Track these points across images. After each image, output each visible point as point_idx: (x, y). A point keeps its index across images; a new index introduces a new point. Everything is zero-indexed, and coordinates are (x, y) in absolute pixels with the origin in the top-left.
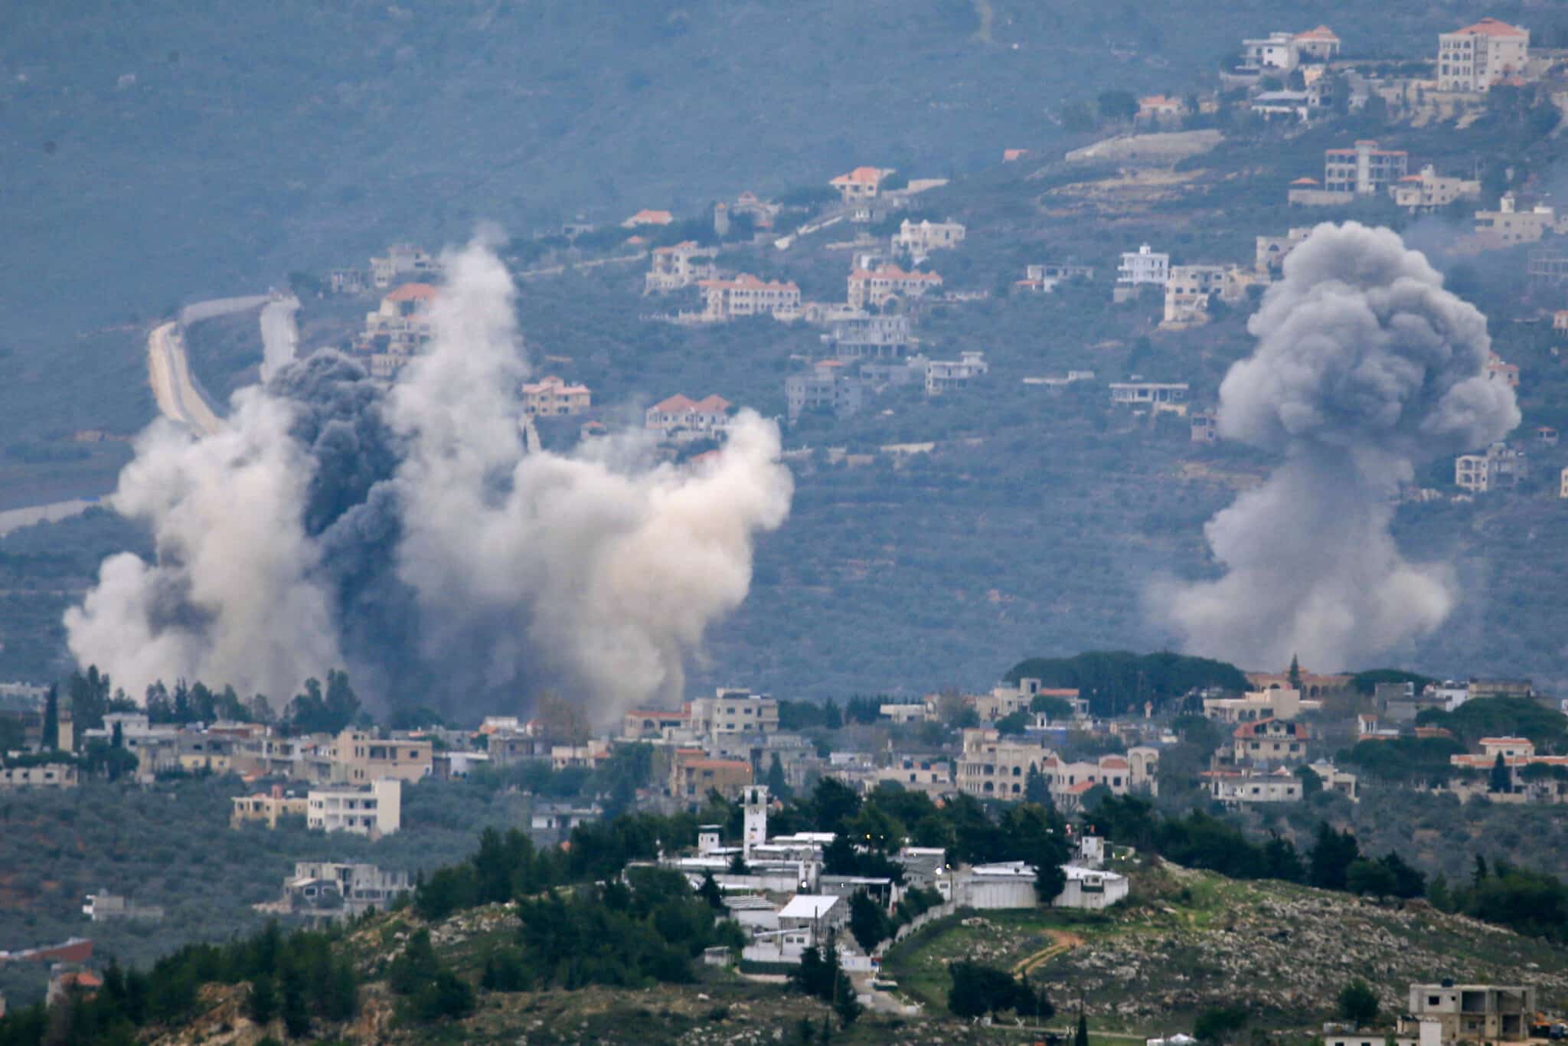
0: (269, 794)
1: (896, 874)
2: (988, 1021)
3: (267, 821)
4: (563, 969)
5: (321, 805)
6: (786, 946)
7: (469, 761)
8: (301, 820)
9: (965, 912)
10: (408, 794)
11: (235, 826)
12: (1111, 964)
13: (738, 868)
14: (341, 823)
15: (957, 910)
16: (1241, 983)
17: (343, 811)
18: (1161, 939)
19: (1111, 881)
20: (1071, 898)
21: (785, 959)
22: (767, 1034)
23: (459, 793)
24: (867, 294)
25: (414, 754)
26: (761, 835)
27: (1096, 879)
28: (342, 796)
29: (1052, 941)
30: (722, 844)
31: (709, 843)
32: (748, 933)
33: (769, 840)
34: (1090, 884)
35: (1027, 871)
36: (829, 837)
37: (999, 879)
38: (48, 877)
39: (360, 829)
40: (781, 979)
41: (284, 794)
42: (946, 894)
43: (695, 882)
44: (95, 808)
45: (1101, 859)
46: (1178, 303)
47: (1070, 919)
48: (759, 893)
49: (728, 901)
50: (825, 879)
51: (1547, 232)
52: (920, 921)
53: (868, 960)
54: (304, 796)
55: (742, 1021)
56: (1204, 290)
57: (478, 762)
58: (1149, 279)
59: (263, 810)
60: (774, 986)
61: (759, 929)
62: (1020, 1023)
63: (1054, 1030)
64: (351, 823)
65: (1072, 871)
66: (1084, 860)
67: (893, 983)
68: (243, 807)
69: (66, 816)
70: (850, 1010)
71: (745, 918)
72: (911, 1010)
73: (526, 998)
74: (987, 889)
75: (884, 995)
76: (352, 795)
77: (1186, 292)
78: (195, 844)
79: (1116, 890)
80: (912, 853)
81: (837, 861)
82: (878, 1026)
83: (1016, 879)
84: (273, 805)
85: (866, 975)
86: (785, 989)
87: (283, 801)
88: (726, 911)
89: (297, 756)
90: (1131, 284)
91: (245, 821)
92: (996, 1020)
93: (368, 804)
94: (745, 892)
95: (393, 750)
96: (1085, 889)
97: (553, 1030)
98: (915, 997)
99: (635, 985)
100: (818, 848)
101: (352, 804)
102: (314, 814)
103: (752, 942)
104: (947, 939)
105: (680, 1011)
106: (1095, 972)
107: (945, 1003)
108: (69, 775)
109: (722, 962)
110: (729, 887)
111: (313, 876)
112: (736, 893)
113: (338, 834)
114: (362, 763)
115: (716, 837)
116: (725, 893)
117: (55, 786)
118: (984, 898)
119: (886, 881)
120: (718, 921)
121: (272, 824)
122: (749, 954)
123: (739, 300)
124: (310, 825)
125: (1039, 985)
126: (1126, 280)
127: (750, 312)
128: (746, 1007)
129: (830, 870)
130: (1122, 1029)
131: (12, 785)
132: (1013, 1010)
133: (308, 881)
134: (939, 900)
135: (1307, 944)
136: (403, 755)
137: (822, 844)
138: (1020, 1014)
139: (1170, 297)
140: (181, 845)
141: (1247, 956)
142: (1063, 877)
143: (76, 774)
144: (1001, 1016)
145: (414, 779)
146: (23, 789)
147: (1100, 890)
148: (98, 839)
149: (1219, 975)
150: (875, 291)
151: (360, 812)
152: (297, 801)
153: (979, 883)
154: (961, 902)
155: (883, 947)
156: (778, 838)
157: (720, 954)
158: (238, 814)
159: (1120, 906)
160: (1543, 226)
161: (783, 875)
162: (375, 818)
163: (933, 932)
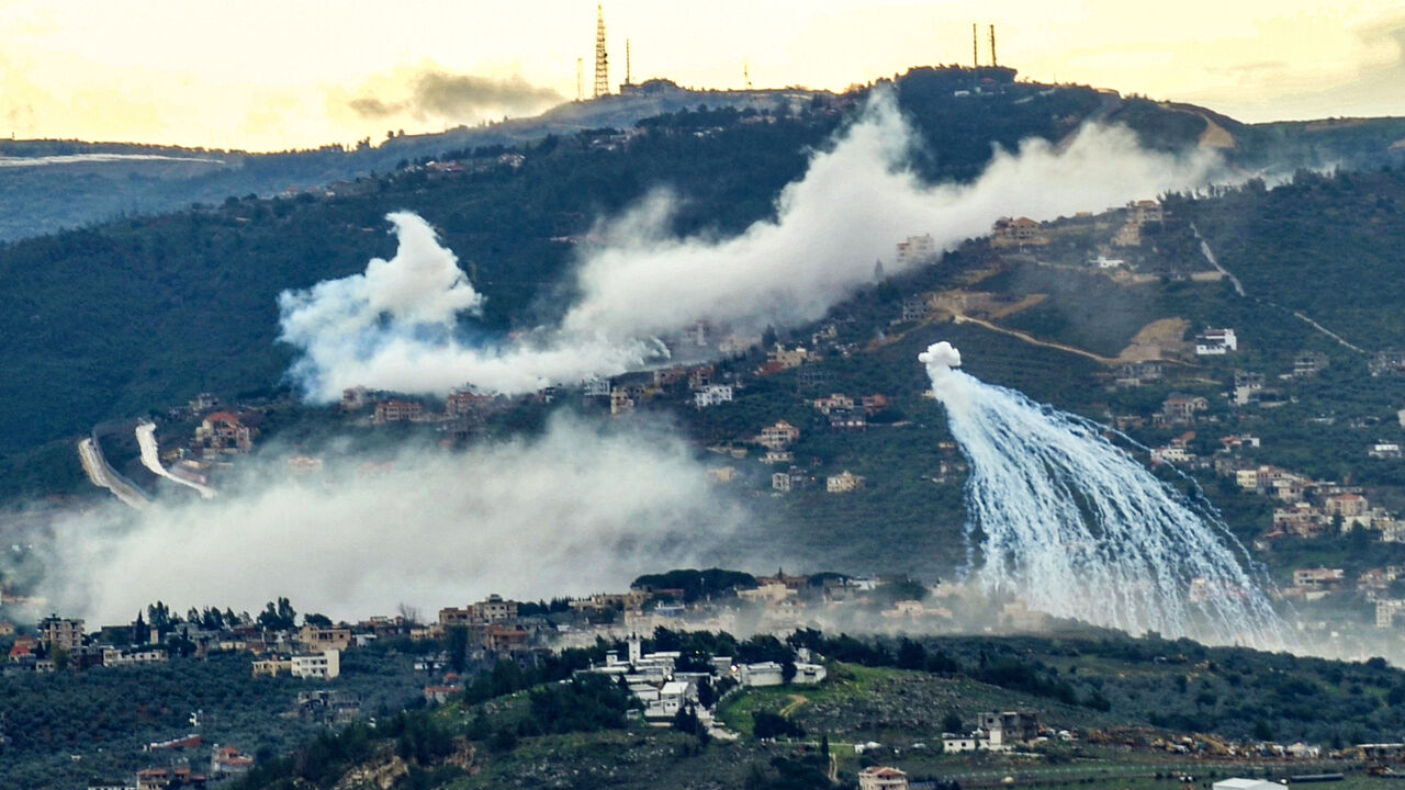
0: (271, 660)
1: (713, 670)
2: (773, 740)
3: (271, 673)
4: (556, 725)
5: (298, 664)
6: (667, 707)
7: (367, 639)
8: (288, 672)
9: (749, 688)
10: (342, 656)
11: (254, 676)
12: (825, 710)
13: (632, 671)
14: (310, 672)
15: (744, 687)
16: (891, 716)
17: (310, 666)
18: (847, 697)
19: (818, 670)
20: (800, 679)
21: (667, 715)
22: (667, 751)
23: (366, 654)
24: (457, 407)
25: (341, 636)
26: (638, 654)
27: (811, 669)
28: (309, 659)
29: (794, 700)
30: (619, 660)
31: (612, 659)
32: (645, 703)
33: (642, 657)
34: (809, 671)
35: (777, 666)
36: (677, 654)
37: (762, 672)
38: (163, 706)
39: (319, 674)
40: (668, 724)
41: (279, 660)
42: (738, 679)
43: (615, 679)
44: (183, 670)
45: (808, 659)
46: (618, 404)
47: (800, 689)
48: (644, 683)
49: (632, 687)
50: (677, 674)
51: (804, 361)
52: (728, 693)
53: (708, 713)
54: (290, 659)
55: (653, 746)
56: (631, 398)
57: (372, 639)
58: (601, 393)
59: (268, 667)
60: (665, 728)
61: (649, 700)
62: (789, 740)
63: (807, 743)
64: (314, 672)
65: (799, 666)
66: (801, 660)
67: (722, 724)
68: (259, 666)
69: (169, 676)
70: (706, 739)
71: (642, 695)
72: (734, 736)
73: (542, 739)
74: (759, 676)
75: (719, 730)
76: (314, 658)
77: (622, 399)
78: (238, 686)
79: (821, 674)
80: (716, 660)
81: (681, 666)
82: (720, 745)
83: (771, 671)
84: (274, 666)
85: (710, 719)
86: (670, 729)
87: (279, 663)
88: (631, 692)
89: (280, 640)
90: (592, 396)
91: (259, 675)
92: (777, 740)
93: (322, 662)
94: (639, 683)
95: (331, 634)
96: (806, 674)
97: (560, 754)
98: (735, 730)
99: (595, 730)
100: (672, 660)
101: (314, 662)
102: (295, 669)
103: (649, 706)
104: (743, 701)
105: (621, 742)
106: (819, 714)
107: (751, 732)
108: (163, 655)
109: (635, 717)
110: (632, 680)
111: (308, 697)
112: (635, 683)
113: (309, 678)
114: (315, 642)
115: (616, 657)
116: (631, 683)
117: (157, 661)
118: (757, 681)
119: (707, 674)
120: (629, 697)
121: (274, 674)
122: (648, 713)
123: (392, 413)
124: (294, 674)
125: (797, 721)
126: (589, 394)
127: (397, 418)
128: (653, 738)
129: (678, 670)
130: (839, 741)
131: (135, 662)
132: (785, 735)
133: (305, 701)
134: (736, 683)
135: (916, 696)
136: (336, 637)
137: (675, 658)
138: (789, 736)
139: (613, 402)
140: (229, 686)
141: (890, 703)
142: (796, 669)
143: (167, 654)
144: (780, 737)
145: (343, 649)
146: (142, 663)
147: (814, 674)
148: (188, 686)
149: (879, 713)
150: (461, 405)
151: (319, 666)
152: (287, 662)
153: (754, 673)
154: (746, 683)
155: (714, 706)
156: (646, 656)
157: (635, 713)
158: (256, 670)
159: (824, 681)
160: (802, 358)
161: (654, 673)
162: (326, 669)
163: (735, 698)
